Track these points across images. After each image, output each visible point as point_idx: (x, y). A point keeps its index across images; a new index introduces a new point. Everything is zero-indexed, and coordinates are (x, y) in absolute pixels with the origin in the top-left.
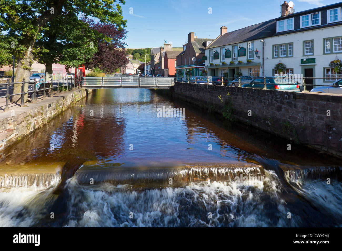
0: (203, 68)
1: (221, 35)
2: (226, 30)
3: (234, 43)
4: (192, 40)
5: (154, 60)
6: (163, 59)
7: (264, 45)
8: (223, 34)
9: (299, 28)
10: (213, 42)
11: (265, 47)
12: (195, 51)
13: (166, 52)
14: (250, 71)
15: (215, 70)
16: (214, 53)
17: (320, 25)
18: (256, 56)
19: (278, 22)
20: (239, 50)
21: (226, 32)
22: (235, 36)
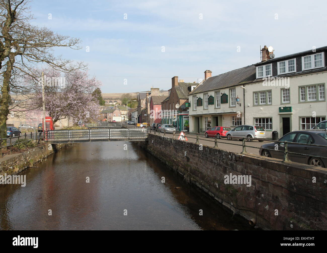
0: (187, 115)
1: (206, 79)
2: (211, 75)
3: (218, 89)
4: (176, 84)
5: (140, 106)
6: (149, 104)
7: (245, 92)
8: (207, 79)
9: (277, 75)
10: (197, 87)
11: (245, 93)
12: (179, 97)
13: (151, 97)
14: (233, 120)
15: (199, 118)
16: (197, 99)
17: (295, 72)
18: (238, 103)
19: (257, 68)
20: (221, 96)
21: (210, 77)
22: (218, 81)
